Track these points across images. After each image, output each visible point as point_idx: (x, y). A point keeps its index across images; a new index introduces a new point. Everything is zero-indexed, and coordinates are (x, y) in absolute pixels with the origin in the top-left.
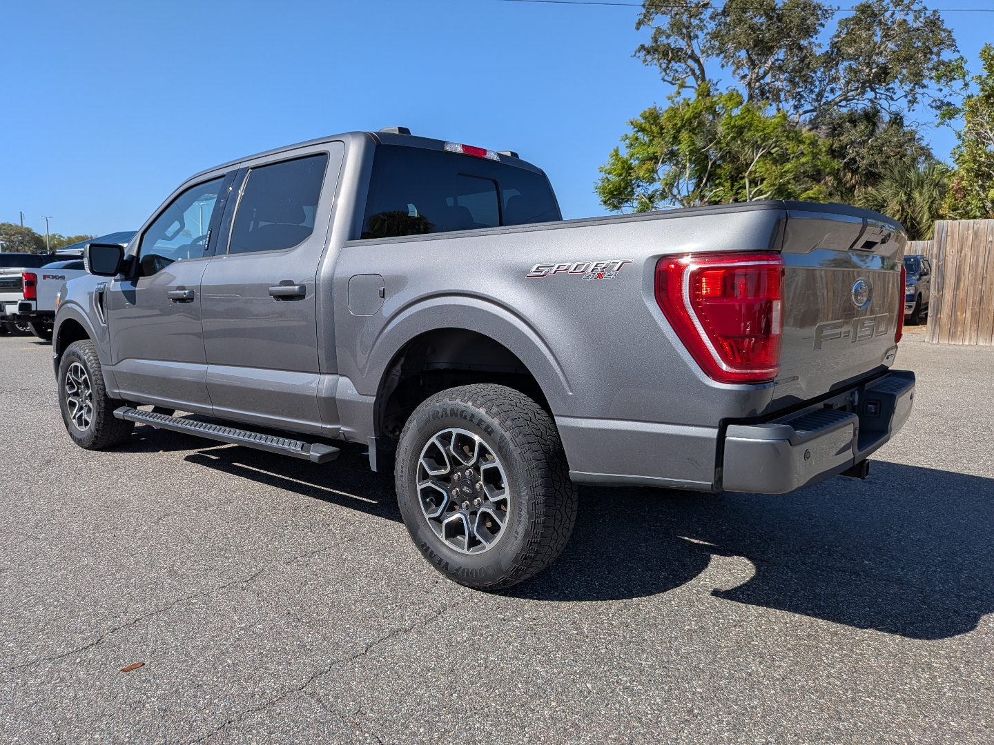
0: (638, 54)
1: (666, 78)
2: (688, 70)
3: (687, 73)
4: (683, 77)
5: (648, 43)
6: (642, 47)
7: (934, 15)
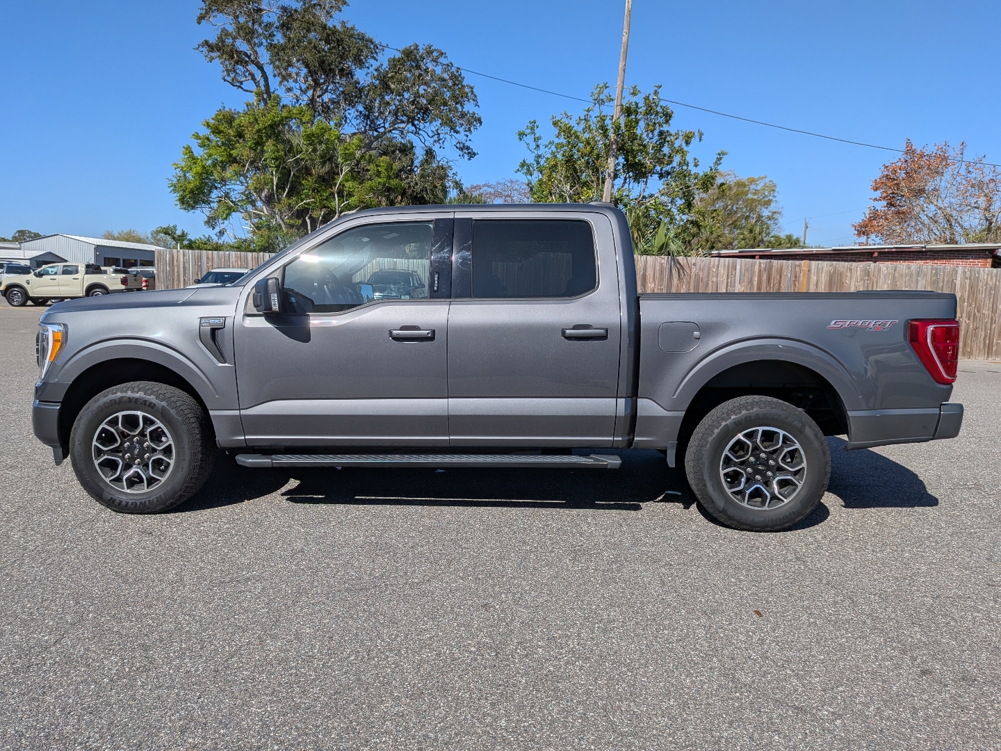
0: (201, 49)
1: (227, 78)
2: (247, 74)
3: (246, 77)
4: (242, 80)
5: (213, 40)
6: (206, 42)
7: (457, 72)
